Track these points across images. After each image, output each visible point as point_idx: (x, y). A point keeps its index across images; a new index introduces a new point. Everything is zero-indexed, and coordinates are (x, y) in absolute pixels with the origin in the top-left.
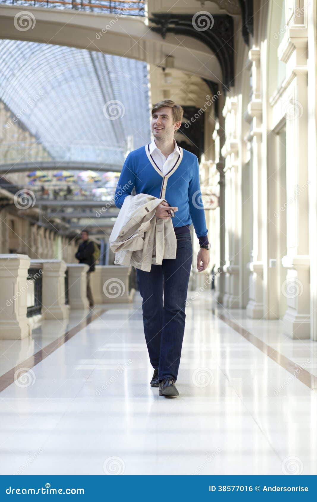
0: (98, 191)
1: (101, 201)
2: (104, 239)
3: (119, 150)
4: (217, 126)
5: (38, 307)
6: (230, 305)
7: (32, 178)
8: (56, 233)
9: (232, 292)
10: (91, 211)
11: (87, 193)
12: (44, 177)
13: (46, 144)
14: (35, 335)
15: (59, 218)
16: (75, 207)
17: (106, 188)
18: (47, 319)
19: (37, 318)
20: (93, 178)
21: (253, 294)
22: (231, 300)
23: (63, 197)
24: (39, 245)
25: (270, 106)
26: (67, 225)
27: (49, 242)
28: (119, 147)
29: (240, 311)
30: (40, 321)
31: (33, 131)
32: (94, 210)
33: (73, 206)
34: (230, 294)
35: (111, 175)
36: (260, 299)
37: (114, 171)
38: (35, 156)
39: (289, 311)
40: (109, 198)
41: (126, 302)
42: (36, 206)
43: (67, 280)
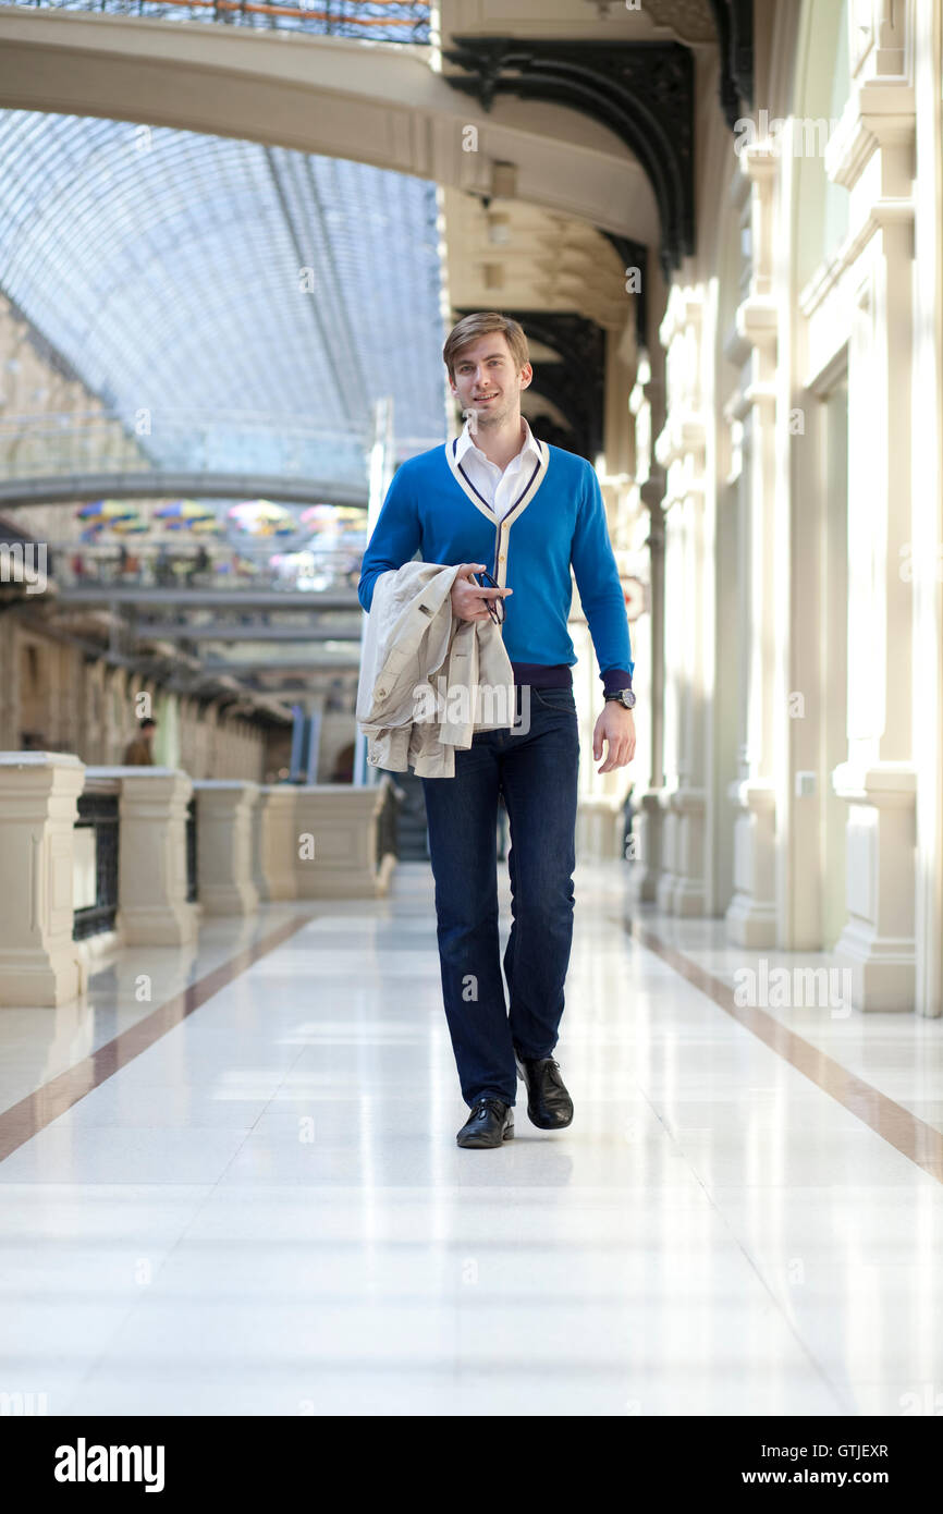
0: (287, 563)
1: (296, 591)
2: (302, 706)
3: (350, 440)
4: (644, 373)
5: (106, 909)
6: (678, 906)
7: (91, 523)
8: (159, 688)
9: (684, 866)
10: (266, 622)
11: (254, 568)
12: (126, 518)
14: (96, 994)
15: (171, 642)
16: (217, 609)
17: (312, 553)
18: (132, 945)
19: (101, 941)
20: (272, 522)
21: (745, 875)
22: (680, 891)
23: (183, 580)
24: (111, 722)
25: (800, 319)
26: (191, 662)
28: (352, 431)
29: (708, 926)
30: (109, 951)
31: (96, 381)
32: (276, 618)
33: (212, 607)
34: (679, 874)
35: (327, 515)
36: (766, 890)
37: (335, 503)
38: (99, 456)
39: (852, 928)
40: (320, 584)
41: (370, 894)
42: (104, 606)
43: (192, 828)
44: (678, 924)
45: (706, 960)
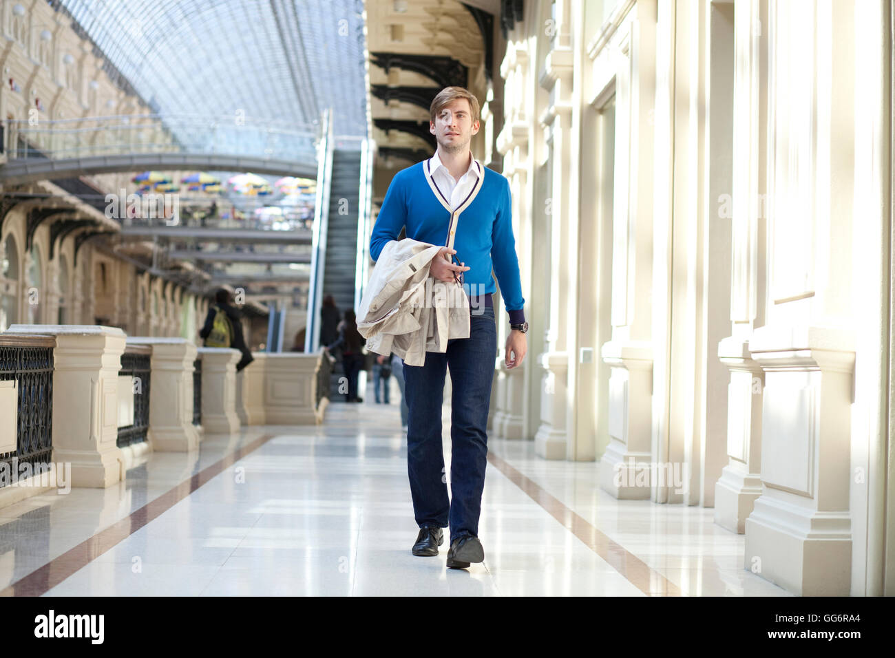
0: (265, 213)
1: (271, 231)
2: (275, 303)
3: (307, 135)
4: (490, 96)
5: (141, 427)
6: (505, 433)
7: (141, 186)
8: (183, 290)
9: (509, 407)
10: (252, 250)
11: (245, 216)
12: (164, 182)
13: (171, 122)
14: (132, 481)
15: (191, 262)
16: (221, 241)
17: (282, 207)
18: (157, 451)
19: (139, 447)
20: (255, 187)
21: (547, 413)
22: (507, 422)
23: (199, 223)
24: (153, 312)
25: (588, 59)
26: (206, 276)
27: (170, 305)
28: (308, 130)
29: (524, 444)
30: (144, 454)
31: (147, 97)
32: (257, 248)
33: (220, 241)
34: (506, 412)
35: (290, 183)
36: (560, 423)
37: (296, 175)
38: (148, 143)
39: (612, 446)
40: (286, 227)
41: (311, 422)
42: (149, 238)
43: (197, 378)
44: (505, 443)
45: (522, 466)
